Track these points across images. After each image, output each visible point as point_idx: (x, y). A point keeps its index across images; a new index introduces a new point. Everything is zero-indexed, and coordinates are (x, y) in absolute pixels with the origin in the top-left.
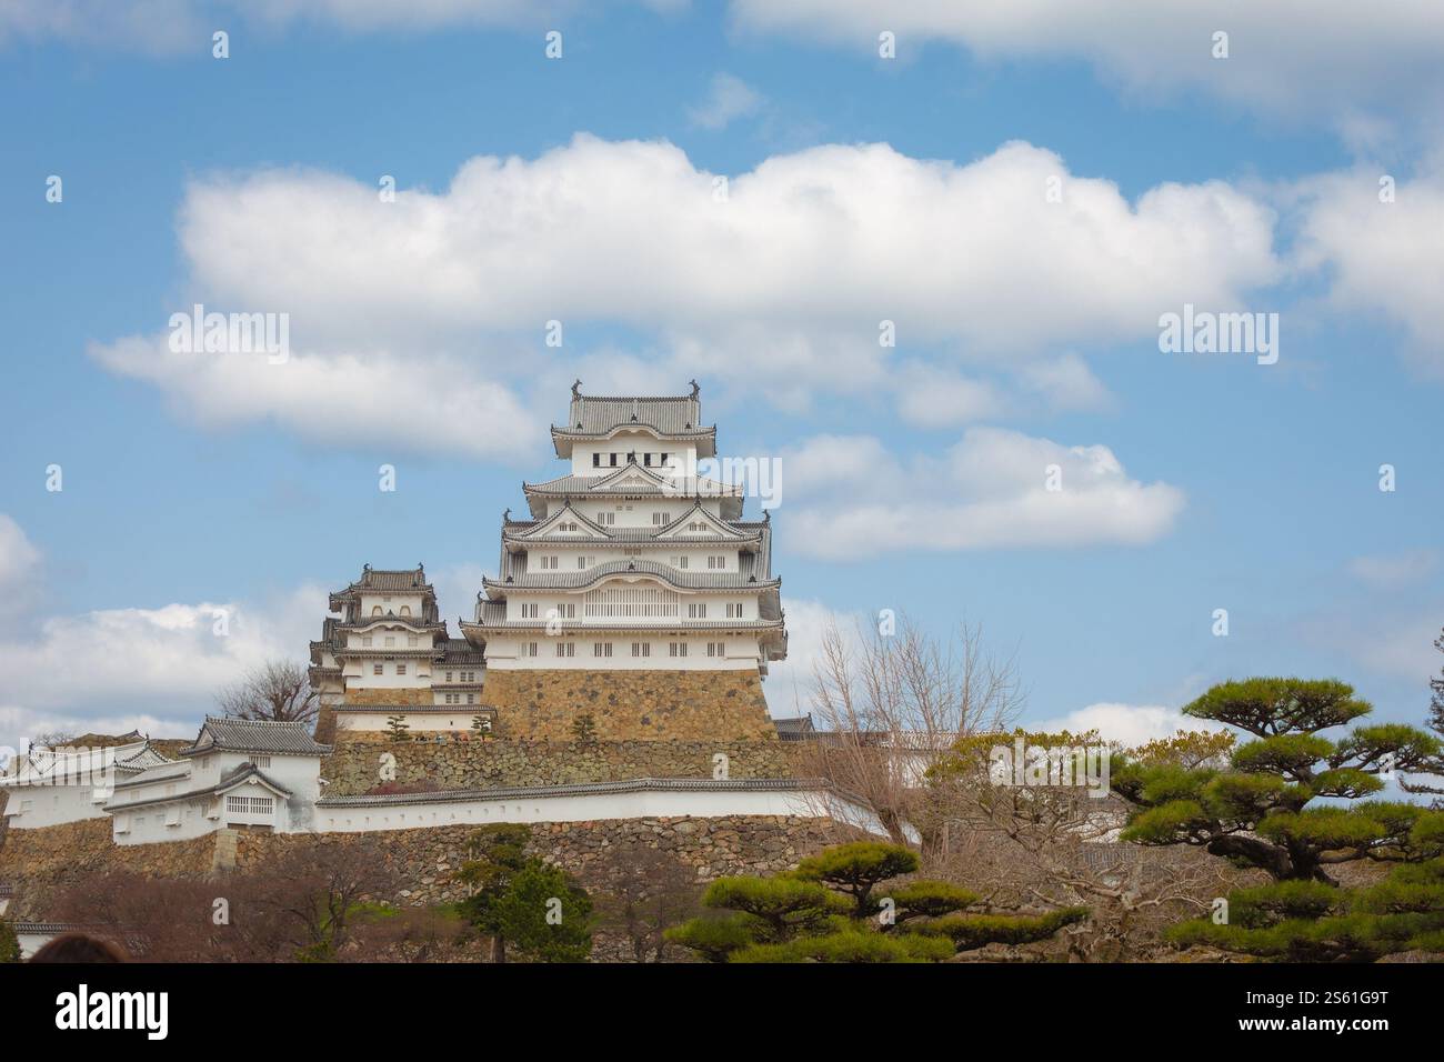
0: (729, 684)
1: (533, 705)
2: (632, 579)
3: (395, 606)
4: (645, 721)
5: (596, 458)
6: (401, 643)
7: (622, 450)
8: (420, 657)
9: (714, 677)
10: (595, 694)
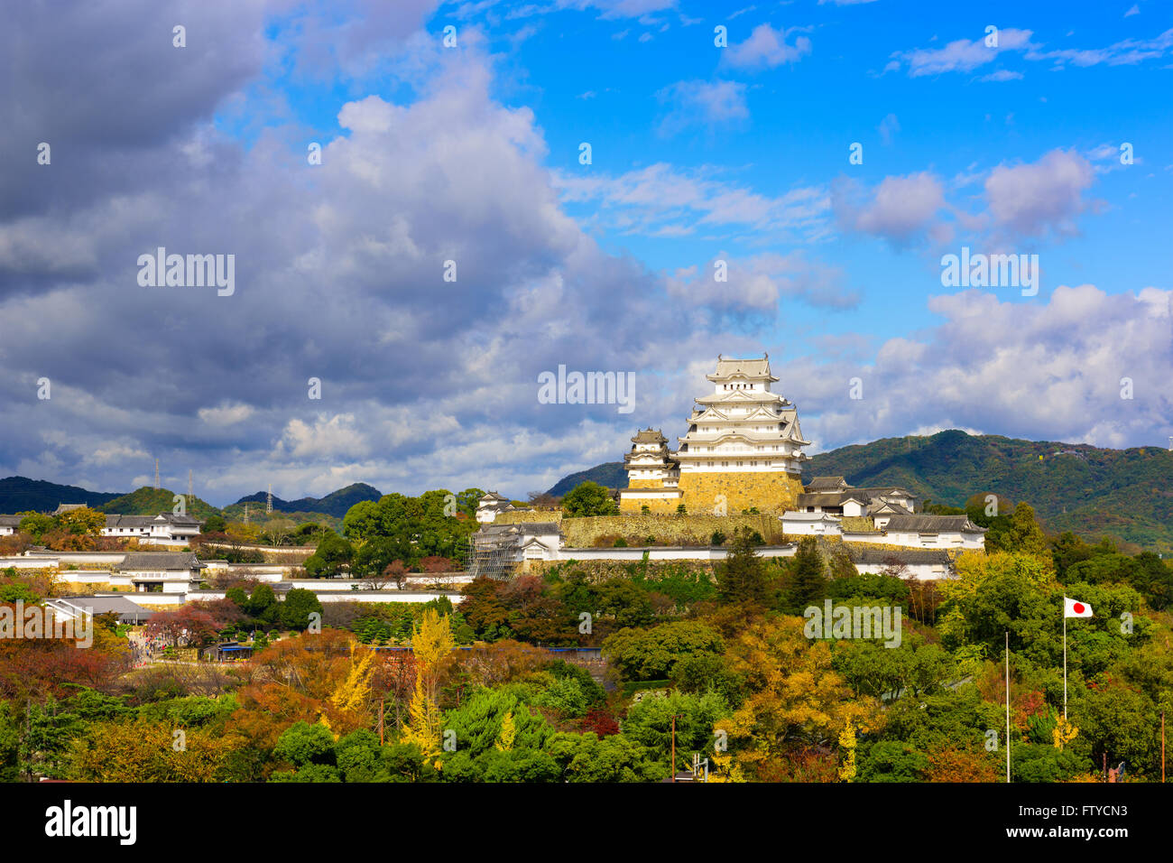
0: (773, 478)
1: (698, 487)
2: (734, 437)
3: (649, 447)
4: (740, 493)
5: (725, 386)
6: (650, 462)
7: (735, 384)
8: (659, 467)
9: (768, 475)
10: (722, 481)
